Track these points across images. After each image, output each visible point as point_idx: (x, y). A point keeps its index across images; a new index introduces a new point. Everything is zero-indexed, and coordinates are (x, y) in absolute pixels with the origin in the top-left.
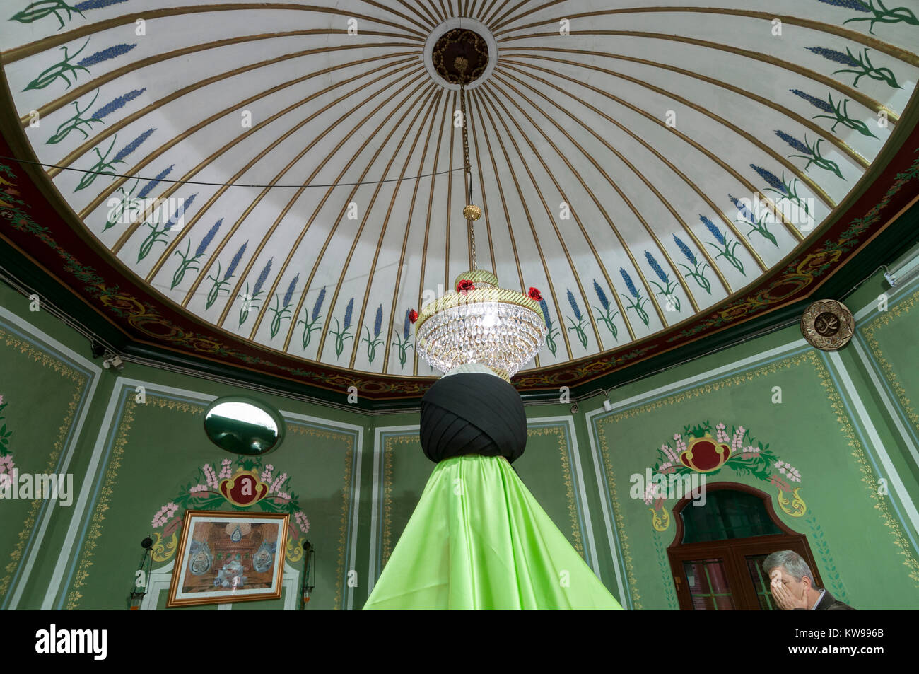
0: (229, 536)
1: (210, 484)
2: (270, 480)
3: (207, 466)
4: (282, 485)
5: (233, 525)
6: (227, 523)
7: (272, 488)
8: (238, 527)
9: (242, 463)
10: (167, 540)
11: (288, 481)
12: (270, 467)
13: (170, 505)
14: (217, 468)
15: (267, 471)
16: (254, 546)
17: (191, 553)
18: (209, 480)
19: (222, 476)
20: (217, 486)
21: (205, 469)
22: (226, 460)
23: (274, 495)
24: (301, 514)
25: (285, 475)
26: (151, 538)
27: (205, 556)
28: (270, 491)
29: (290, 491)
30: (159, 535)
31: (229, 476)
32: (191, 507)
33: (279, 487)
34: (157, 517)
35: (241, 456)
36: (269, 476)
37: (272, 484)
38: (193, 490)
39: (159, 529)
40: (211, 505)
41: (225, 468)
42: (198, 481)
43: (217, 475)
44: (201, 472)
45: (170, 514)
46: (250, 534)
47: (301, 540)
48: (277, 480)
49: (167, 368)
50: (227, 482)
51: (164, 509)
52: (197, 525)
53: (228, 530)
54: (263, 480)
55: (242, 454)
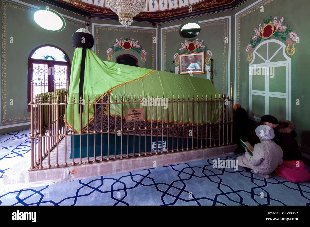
0: (189, 59)
1: (183, 47)
2: (198, 43)
3: (182, 43)
4: (202, 44)
5: (189, 56)
6: (188, 56)
7: (199, 45)
8: (191, 57)
9: (190, 40)
10: (177, 61)
11: (203, 42)
12: (198, 39)
13: (176, 54)
14: (184, 43)
15: (197, 41)
16: (196, 61)
17: (182, 63)
18: (183, 46)
19: (185, 45)
20: (185, 48)
21: (181, 44)
22: (186, 41)
23: (200, 47)
24: (209, 51)
25: (202, 40)
26: (174, 61)
27: (184, 64)
28: (198, 46)
29: (204, 45)
30: (175, 60)
31: (187, 44)
32: (180, 53)
33: (201, 44)
34: (174, 56)
35: (189, 38)
36: (198, 42)
37: (199, 44)
38: (180, 49)
39: (175, 59)
40: (185, 52)
41: (186, 43)
42: (181, 47)
43: (184, 45)
44: (181, 45)
45: (177, 56)
46: (194, 58)
47: (210, 58)
48: (200, 43)
49: (168, 22)
50: (187, 46)
51: (175, 55)
52: (182, 57)
53: (189, 58)
54: (196, 43)
55: (194, 37)
